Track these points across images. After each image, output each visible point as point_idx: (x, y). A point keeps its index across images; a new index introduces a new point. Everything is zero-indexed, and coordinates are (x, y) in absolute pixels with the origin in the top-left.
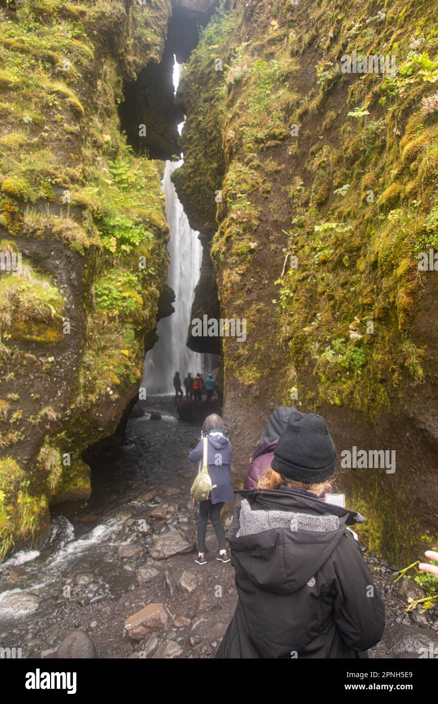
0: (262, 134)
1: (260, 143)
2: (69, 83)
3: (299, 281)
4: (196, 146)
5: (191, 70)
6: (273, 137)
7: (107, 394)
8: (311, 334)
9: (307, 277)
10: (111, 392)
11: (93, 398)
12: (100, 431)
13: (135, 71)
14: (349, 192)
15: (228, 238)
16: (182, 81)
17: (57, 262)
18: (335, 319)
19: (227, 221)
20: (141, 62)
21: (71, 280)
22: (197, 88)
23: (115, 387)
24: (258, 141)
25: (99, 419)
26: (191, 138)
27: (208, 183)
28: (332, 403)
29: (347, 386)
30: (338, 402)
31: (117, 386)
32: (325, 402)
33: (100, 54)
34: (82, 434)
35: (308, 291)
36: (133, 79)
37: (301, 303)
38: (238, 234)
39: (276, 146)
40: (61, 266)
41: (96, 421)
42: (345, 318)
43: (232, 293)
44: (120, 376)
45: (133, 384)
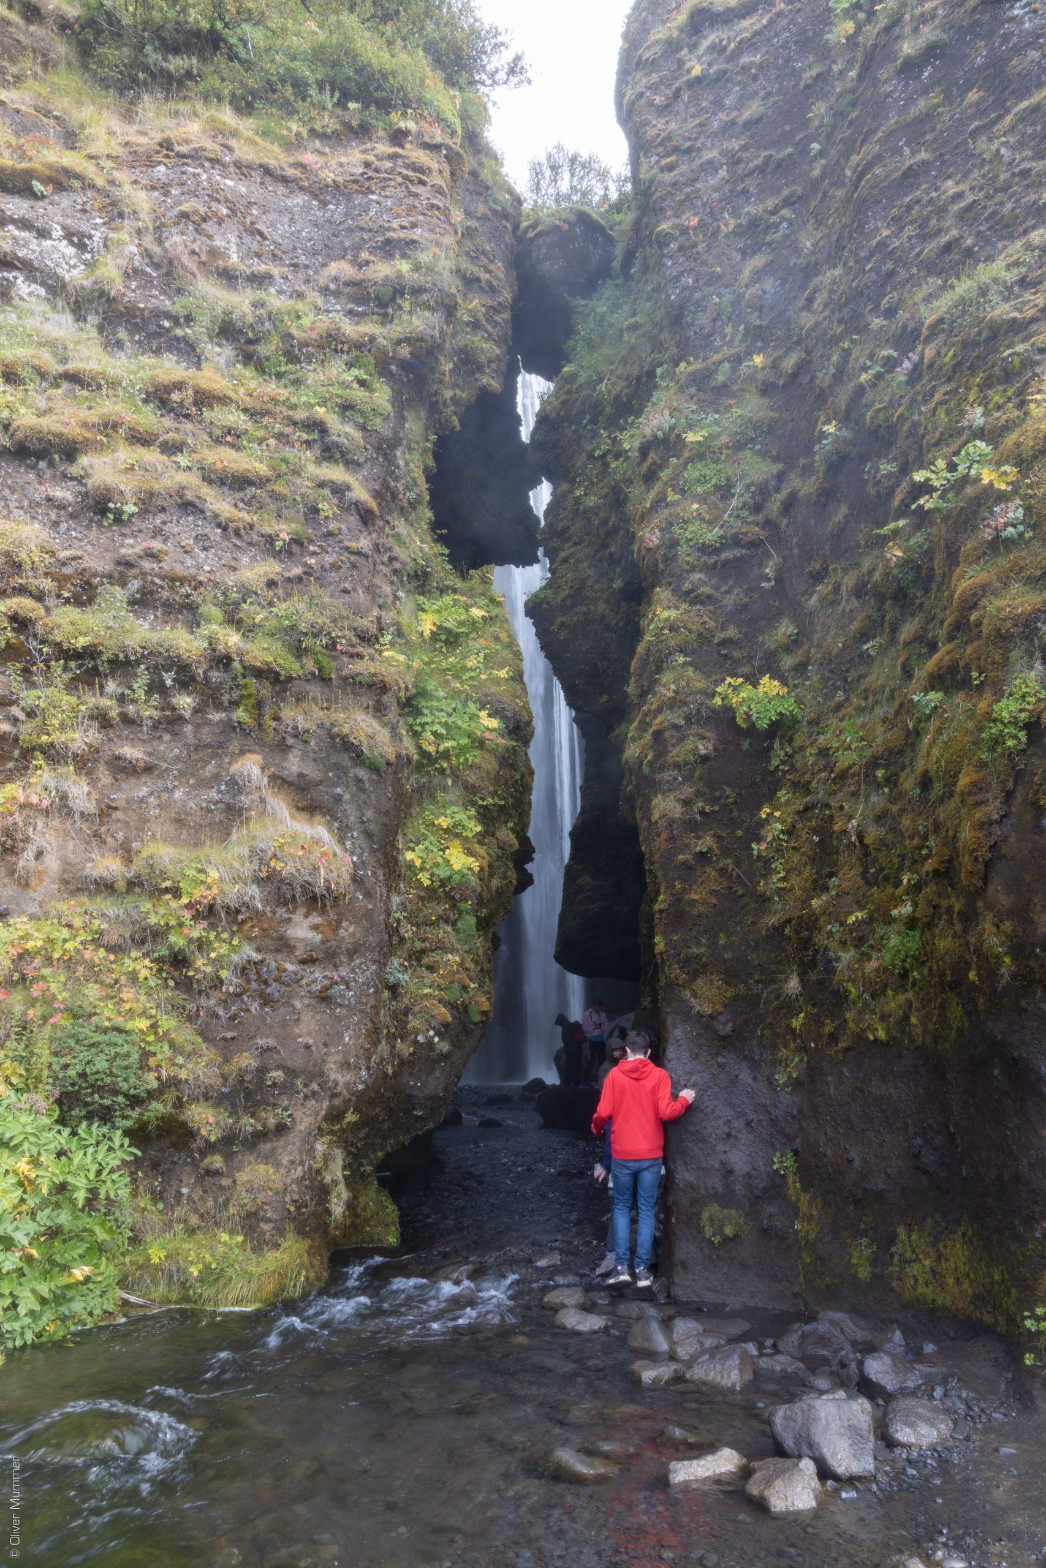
0: (712, 535)
1: (709, 554)
2: (351, 464)
3: (798, 812)
4: (576, 544)
5: (563, 397)
6: (736, 541)
7: (430, 1044)
8: (825, 911)
9: (814, 806)
10: (436, 1039)
11: (405, 1049)
12: (417, 1118)
13: (455, 413)
14: (883, 650)
15: (658, 734)
16: (543, 419)
17: (339, 790)
18: (868, 883)
19: (653, 702)
20: (464, 395)
21: (363, 822)
22: (574, 432)
23: (445, 1030)
24: (705, 549)
25: (414, 1092)
26: (565, 529)
27: (603, 617)
28: (871, 1037)
29: (894, 1002)
30: (882, 1034)
31: (446, 1025)
32: (860, 1037)
33: (401, 403)
34: (383, 1120)
35: (815, 831)
36: (453, 430)
37: (804, 854)
38: (675, 727)
39: (740, 560)
40: (347, 797)
41: (409, 1097)
42: (886, 878)
43: (672, 839)
44: (452, 1006)
45: (475, 1024)
